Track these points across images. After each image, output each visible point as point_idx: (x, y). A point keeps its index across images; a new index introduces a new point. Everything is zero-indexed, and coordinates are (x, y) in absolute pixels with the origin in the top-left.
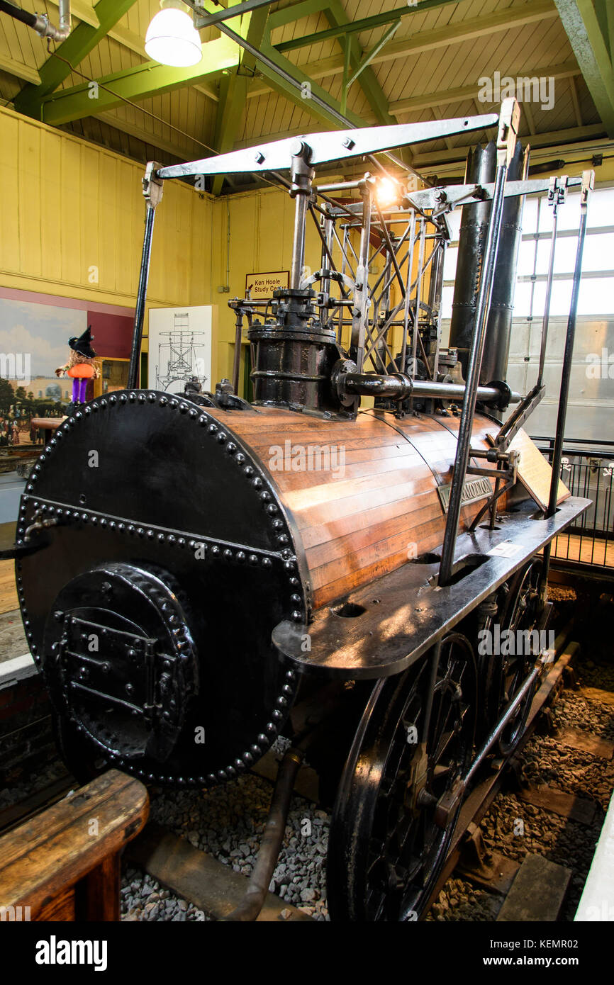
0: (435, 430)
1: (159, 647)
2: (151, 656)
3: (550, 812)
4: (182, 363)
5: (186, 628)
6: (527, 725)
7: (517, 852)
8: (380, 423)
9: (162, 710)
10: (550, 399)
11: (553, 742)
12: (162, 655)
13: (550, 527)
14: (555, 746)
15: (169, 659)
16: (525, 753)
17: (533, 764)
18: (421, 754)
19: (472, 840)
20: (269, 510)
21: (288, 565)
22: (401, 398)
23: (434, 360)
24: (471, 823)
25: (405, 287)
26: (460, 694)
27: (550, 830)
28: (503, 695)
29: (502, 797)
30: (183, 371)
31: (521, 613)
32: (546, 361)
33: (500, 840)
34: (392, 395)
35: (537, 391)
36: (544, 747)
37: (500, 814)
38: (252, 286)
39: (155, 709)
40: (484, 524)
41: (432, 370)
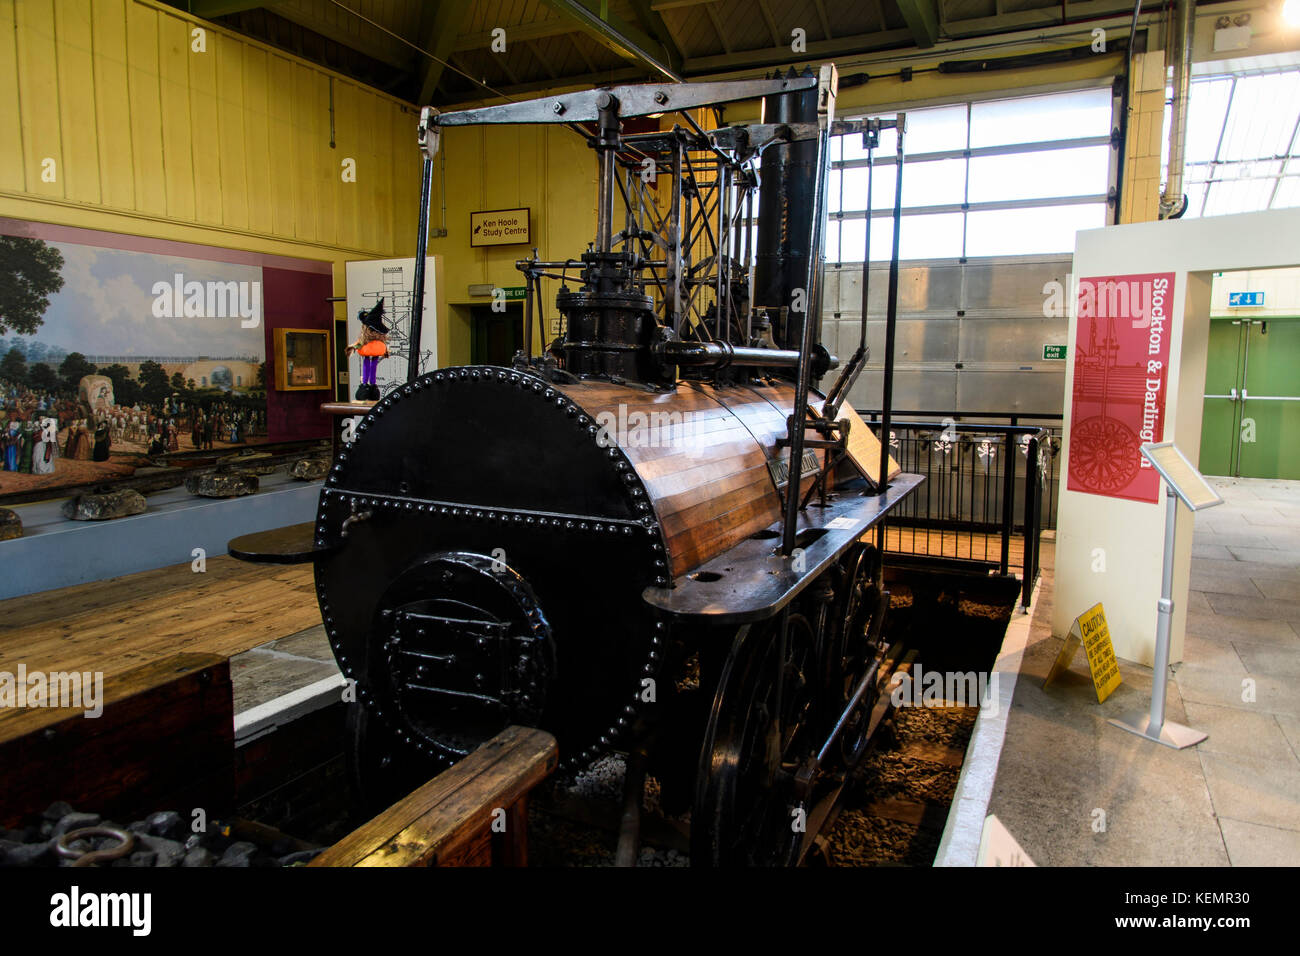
0: (754, 401)
1: (513, 631)
2: (507, 639)
3: (899, 823)
4: (396, 333)
5: (539, 610)
6: (868, 737)
7: (869, 862)
8: (701, 395)
9: (522, 694)
10: (875, 365)
11: (897, 756)
12: (518, 638)
13: (883, 503)
14: (900, 759)
15: (526, 640)
16: (867, 769)
17: (878, 778)
18: (775, 732)
19: (821, 852)
20: (627, 480)
21: (650, 532)
22: (722, 366)
23: (746, 322)
24: (818, 836)
25: (716, 243)
26: (804, 681)
27: (900, 839)
28: (843, 696)
29: (847, 813)
30: (398, 343)
31: (856, 605)
32: (868, 317)
33: (849, 853)
34: (712, 363)
35: (861, 355)
36: (888, 761)
37: (846, 828)
38: (479, 227)
39: (513, 695)
40: (814, 503)
41: (746, 334)
